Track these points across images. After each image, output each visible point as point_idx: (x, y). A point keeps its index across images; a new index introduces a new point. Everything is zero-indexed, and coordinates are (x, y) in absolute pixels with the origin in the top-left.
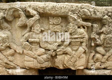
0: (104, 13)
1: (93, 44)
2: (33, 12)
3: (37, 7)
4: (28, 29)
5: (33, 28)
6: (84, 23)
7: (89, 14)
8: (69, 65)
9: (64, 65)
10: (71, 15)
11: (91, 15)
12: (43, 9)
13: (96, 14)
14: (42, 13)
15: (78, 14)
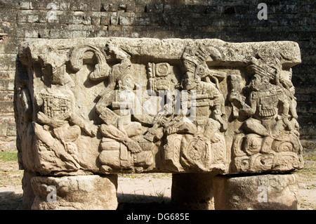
0: (248, 53)
1: (236, 114)
2: (120, 53)
3: (128, 46)
4: (113, 84)
5: (120, 82)
6: (213, 72)
7: (220, 54)
8: (192, 156)
9: (183, 158)
10: (188, 58)
11: (224, 57)
12: (137, 48)
13: (232, 55)
14: (137, 56)
15: (200, 56)
